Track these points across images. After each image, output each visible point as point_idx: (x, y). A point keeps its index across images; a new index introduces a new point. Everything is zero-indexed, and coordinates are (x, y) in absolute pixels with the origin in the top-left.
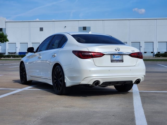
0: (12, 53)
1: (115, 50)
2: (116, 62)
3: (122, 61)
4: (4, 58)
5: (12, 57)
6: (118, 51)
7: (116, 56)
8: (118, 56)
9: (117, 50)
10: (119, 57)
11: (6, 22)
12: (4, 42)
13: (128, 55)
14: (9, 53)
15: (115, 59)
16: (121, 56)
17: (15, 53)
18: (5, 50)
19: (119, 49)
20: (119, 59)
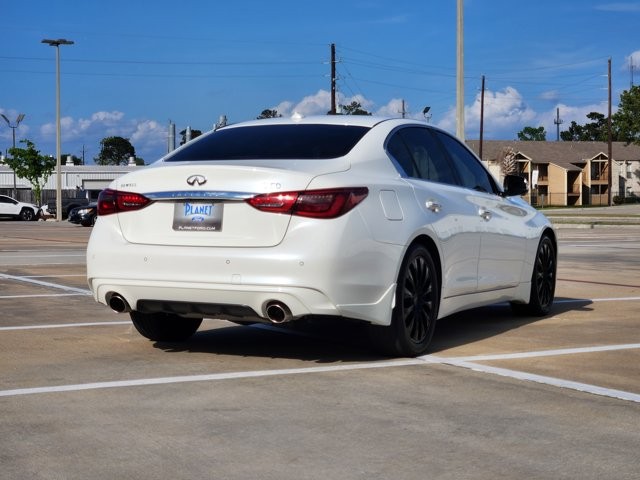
1: (189, 183)
2: (193, 230)
3: (217, 225)
7: (195, 206)
8: (205, 205)
9: (192, 184)
10: (208, 212)
15: (191, 217)
16: (216, 205)
19: (201, 180)
20: (205, 217)
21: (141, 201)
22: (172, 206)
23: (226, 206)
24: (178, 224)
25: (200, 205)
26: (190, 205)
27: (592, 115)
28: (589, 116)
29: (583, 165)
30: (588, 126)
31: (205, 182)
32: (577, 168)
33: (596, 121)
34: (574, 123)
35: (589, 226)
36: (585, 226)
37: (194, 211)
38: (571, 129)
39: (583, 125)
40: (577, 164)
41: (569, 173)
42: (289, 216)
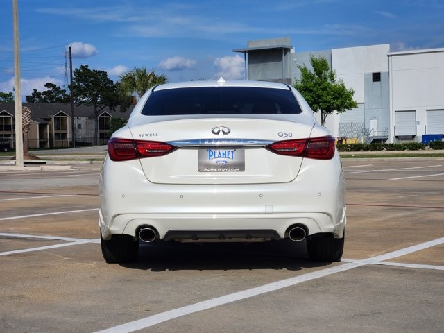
0: (406, 138)
1: (214, 133)
2: (218, 171)
3: (241, 166)
4: (365, 150)
5: (385, 149)
6: (221, 136)
7: (217, 152)
8: (227, 151)
9: (217, 134)
10: (230, 156)
11: (388, 56)
12: (346, 110)
13: (263, 147)
14: (397, 137)
15: (215, 160)
17: (414, 137)
18: (388, 129)
19: (226, 131)
20: (229, 161)
21: (166, 148)
22: (196, 152)
23: (247, 151)
24: (202, 167)
25: (222, 151)
26: (213, 150)
27: (48, 85)
28: (46, 86)
29: (49, 120)
30: (45, 93)
31: (229, 132)
32: (45, 122)
33: (51, 89)
34: (35, 90)
35: (89, 162)
36: (86, 162)
37: (217, 156)
38: (33, 94)
39: (42, 92)
40: (45, 119)
41: (40, 125)
42: (301, 158)
